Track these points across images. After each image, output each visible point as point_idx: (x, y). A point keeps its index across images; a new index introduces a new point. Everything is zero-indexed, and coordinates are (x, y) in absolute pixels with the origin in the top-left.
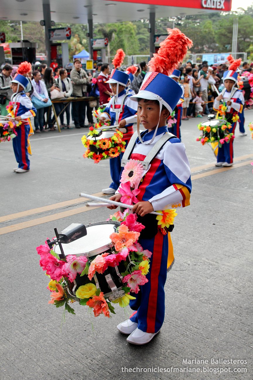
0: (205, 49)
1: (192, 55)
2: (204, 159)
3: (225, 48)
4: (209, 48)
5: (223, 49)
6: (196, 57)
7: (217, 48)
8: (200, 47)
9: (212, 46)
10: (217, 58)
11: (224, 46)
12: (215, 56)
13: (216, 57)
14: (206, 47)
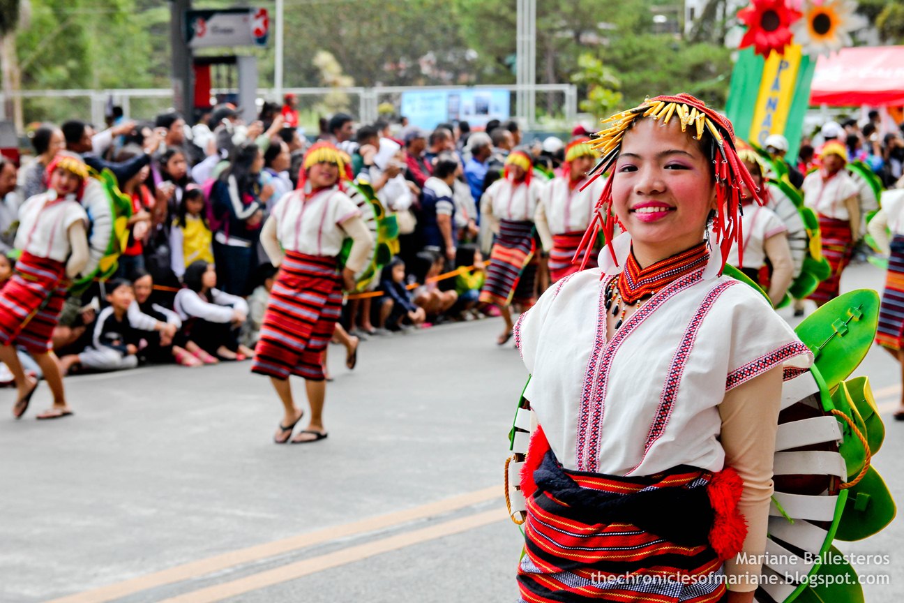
0: (426, 70)
1: (360, 91)
2: (272, 516)
3: (502, 68)
4: (440, 65)
5: (497, 71)
6: (376, 101)
7: (470, 66)
8: (404, 63)
9: (450, 58)
10: (459, 104)
11: (499, 60)
12: (451, 96)
13: (454, 100)
14: (429, 62)
